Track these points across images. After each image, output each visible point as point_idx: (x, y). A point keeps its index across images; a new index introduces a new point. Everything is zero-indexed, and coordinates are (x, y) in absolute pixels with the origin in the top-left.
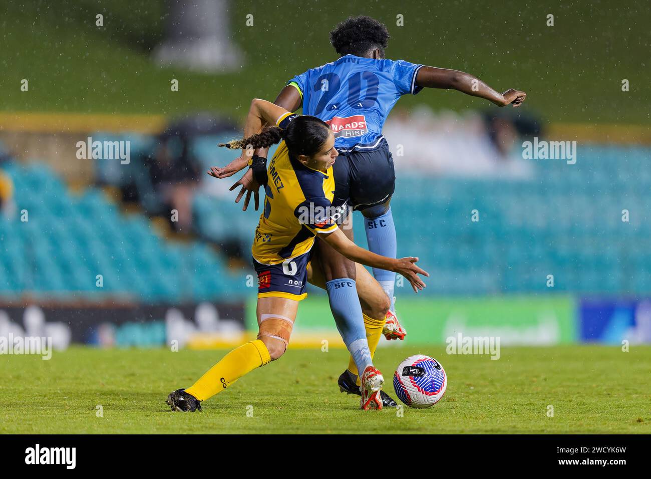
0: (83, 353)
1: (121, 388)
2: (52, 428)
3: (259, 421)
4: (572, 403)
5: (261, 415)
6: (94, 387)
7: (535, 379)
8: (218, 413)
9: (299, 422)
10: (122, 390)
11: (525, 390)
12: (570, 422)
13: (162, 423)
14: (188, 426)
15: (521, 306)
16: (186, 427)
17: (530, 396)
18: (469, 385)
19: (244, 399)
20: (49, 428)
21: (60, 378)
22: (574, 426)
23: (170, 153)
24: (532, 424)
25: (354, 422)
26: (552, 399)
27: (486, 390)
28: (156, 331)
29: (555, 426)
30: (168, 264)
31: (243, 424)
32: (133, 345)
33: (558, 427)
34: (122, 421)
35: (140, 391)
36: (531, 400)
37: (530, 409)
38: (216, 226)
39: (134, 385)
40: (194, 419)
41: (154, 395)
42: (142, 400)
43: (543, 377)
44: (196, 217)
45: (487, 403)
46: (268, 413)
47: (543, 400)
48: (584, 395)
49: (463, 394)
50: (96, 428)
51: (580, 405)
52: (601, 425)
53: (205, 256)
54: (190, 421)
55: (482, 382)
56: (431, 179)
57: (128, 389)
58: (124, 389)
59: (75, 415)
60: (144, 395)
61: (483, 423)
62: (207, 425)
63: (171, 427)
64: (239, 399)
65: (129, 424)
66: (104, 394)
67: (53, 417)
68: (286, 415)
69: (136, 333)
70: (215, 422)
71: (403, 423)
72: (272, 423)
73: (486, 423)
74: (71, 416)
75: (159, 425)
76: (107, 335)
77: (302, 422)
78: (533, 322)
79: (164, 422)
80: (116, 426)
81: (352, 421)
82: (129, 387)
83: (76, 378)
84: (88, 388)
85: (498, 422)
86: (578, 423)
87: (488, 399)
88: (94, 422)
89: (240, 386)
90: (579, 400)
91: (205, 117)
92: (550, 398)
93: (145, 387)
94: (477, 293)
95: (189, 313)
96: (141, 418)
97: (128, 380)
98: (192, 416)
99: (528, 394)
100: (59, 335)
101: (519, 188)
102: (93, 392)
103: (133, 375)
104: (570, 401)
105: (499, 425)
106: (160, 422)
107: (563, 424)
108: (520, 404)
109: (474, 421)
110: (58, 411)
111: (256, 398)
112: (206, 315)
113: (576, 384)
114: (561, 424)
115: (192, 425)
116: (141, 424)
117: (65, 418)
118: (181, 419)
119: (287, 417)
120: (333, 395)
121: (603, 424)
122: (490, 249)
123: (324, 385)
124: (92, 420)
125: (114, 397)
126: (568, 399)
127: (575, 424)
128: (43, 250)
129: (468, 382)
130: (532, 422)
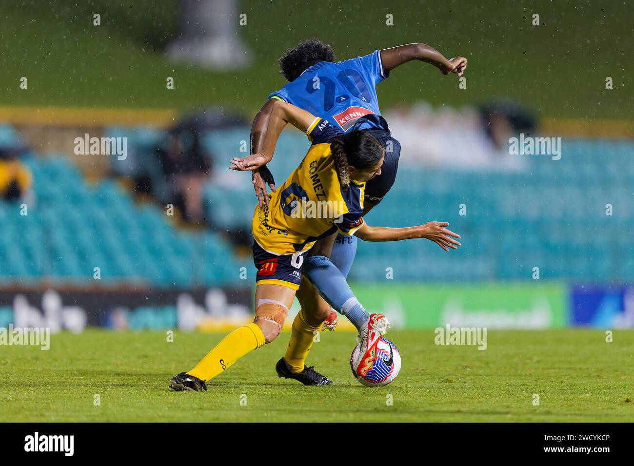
0: (99, 336)
1: (134, 369)
2: (68, 406)
3: (265, 400)
4: (563, 384)
5: (267, 395)
6: (109, 368)
7: (528, 361)
8: (226, 393)
9: (304, 401)
10: (136, 371)
11: (519, 372)
12: (562, 402)
13: (173, 402)
14: (198, 405)
15: (515, 291)
16: (196, 406)
17: (523, 377)
18: (466, 367)
19: (252, 380)
20: (66, 407)
21: (77, 360)
22: (565, 406)
23: (181, 146)
24: (526, 404)
25: (356, 402)
26: (544, 380)
27: (481, 372)
28: (168, 315)
29: (547, 406)
30: (179, 251)
31: (250, 403)
32: (146, 328)
33: (550, 407)
34: (135, 400)
35: (152, 372)
36: (524, 381)
37: (523, 390)
38: (225, 215)
39: (146, 366)
40: (204, 399)
41: (165, 375)
42: (155, 380)
43: (535, 359)
44: (206, 206)
45: (483, 383)
46: (274, 393)
47: (536, 381)
48: (575, 376)
49: (459, 375)
50: (110, 407)
51: (571, 386)
52: (591, 405)
53: (215, 243)
54: (200, 400)
55: (478, 364)
56: (430, 171)
57: (141, 370)
58: (138, 370)
59: (90, 395)
60: (156, 375)
61: (479, 402)
62: (216, 404)
63: (182, 406)
64: (246, 379)
65: (142, 403)
66: (118, 375)
67: (70, 396)
68: (291, 395)
69: (149, 317)
70: (223, 401)
71: (403, 403)
72: (278, 403)
73: (482, 402)
74: (87, 395)
75: (170, 404)
76: (121, 318)
77: (307, 401)
78: (527, 306)
79: (175, 401)
80: (130, 405)
81: (354, 401)
82: (142, 368)
83: (91, 360)
84: (103, 369)
85: (493, 402)
86: (569, 403)
87: (483, 381)
88: (109, 401)
89: (248, 367)
90: (570, 381)
91: (215, 111)
92: (542, 379)
93: (157, 367)
94: (474, 279)
95: (200, 298)
96: (154, 397)
97: (141, 361)
98: (202, 395)
99: (521, 375)
100: (75, 318)
101: (514, 180)
102: (108, 373)
103: (146, 356)
104: (562, 382)
105: (494, 405)
106: (171, 401)
107: (555, 404)
108: (514, 385)
109: (470, 401)
110: (75, 390)
111: (263, 378)
112: (216, 300)
113: (567, 366)
114: (553, 404)
115: (202, 404)
116: (153, 403)
117: (81, 397)
118: (192, 398)
119: (292, 397)
120: (336, 376)
121: (593, 404)
122: (485, 238)
123: (327, 367)
124: (107, 399)
125: (128, 377)
126: (560, 380)
127: (567, 404)
128: (60, 237)
129: (465, 364)
130: (525, 402)
